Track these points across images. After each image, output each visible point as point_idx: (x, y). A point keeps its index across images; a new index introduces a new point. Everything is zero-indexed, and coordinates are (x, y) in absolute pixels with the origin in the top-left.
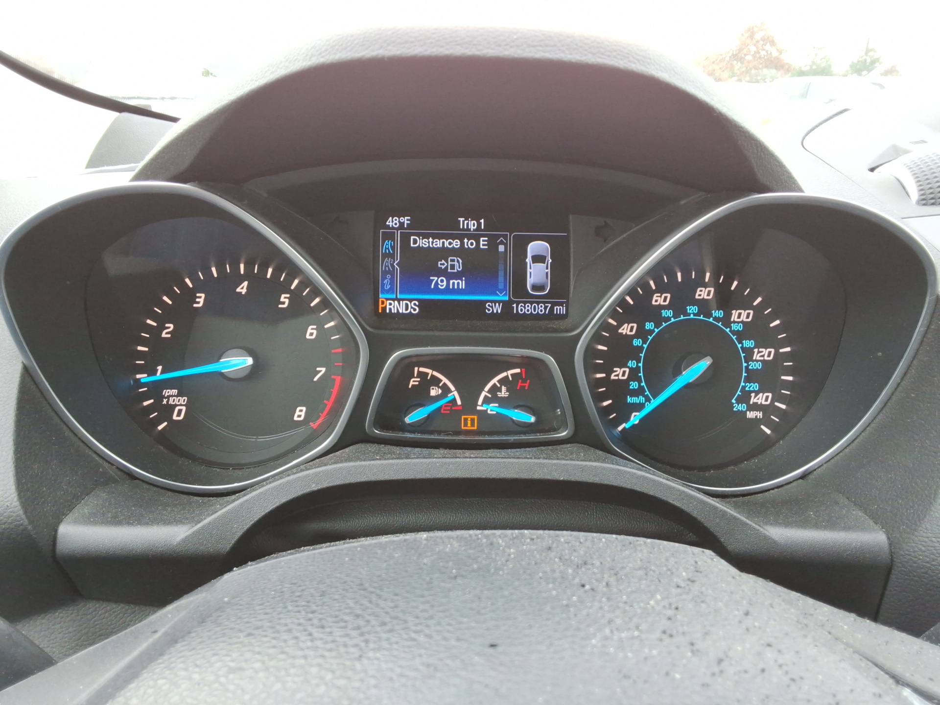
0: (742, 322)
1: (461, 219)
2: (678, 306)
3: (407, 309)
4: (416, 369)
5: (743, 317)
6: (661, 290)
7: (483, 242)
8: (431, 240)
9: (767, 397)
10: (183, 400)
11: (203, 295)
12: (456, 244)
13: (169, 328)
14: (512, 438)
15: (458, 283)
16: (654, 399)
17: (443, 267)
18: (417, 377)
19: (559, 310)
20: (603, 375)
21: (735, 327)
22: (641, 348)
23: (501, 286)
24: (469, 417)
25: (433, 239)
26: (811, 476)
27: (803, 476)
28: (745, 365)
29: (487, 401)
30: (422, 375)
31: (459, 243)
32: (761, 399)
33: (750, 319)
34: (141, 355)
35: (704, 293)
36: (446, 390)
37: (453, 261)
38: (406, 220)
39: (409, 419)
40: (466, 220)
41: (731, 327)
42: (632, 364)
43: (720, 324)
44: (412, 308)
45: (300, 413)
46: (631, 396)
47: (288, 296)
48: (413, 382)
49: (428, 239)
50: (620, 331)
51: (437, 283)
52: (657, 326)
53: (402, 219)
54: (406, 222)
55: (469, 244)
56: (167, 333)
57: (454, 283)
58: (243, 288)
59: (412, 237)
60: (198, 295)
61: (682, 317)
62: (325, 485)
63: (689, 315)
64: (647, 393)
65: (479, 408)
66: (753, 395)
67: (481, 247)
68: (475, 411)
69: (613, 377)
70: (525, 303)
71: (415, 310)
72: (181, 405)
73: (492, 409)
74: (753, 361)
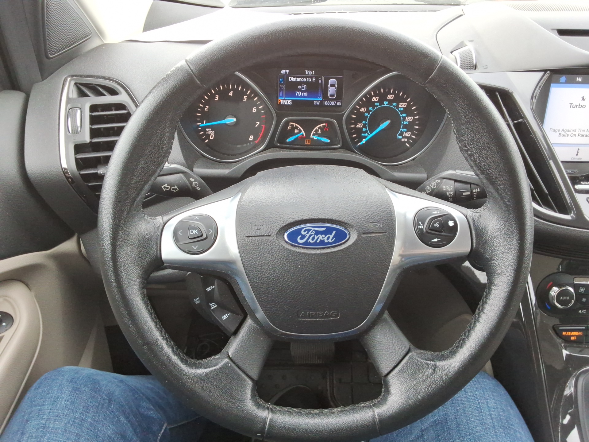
0: (403, 107)
1: (306, 71)
2: (381, 102)
3: (288, 103)
4: (290, 123)
5: (403, 106)
6: (376, 95)
7: (314, 79)
8: (296, 78)
9: (409, 134)
10: (213, 132)
11: (218, 96)
12: (304, 80)
13: (207, 107)
14: (322, 147)
15: (305, 94)
16: (371, 134)
17: (300, 88)
18: (290, 126)
19: (339, 104)
20: (354, 126)
21: (400, 109)
22: (368, 116)
23: (319, 95)
24: (308, 140)
25: (297, 78)
26: (415, 159)
27: (413, 160)
28: (402, 122)
29: (314, 135)
30: (292, 125)
31: (305, 79)
32: (407, 134)
33: (405, 106)
34: (198, 117)
35: (390, 97)
36: (300, 131)
37: (303, 86)
38: (287, 71)
39: (288, 140)
40: (308, 71)
41: (399, 109)
42: (364, 122)
43: (395, 108)
44: (289, 102)
45: (251, 138)
46: (363, 133)
47: (246, 96)
48: (289, 128)
49: (295, 78)
50: (360, 110)
51: (298, 94)
52: (373, 109)
53: (286, 71)
54: (288, 72)
55: (309, 80)
56: (207, 109)
57: (303, 94)
58: (231, 94)
59: (290, 77)
60: (216, 96)
61: (382, 106)
62: (267, 159)
63: (385, 105)
64: (369, 132)
65: (311, 137)
66: (404, 133)
67: (313, 81)
68: (310, 138)
69: (357, 127)
70: (327, 101)
71: (290, 103)
72: (212, 134)
73: (316, 137)
74: (405, 121)
